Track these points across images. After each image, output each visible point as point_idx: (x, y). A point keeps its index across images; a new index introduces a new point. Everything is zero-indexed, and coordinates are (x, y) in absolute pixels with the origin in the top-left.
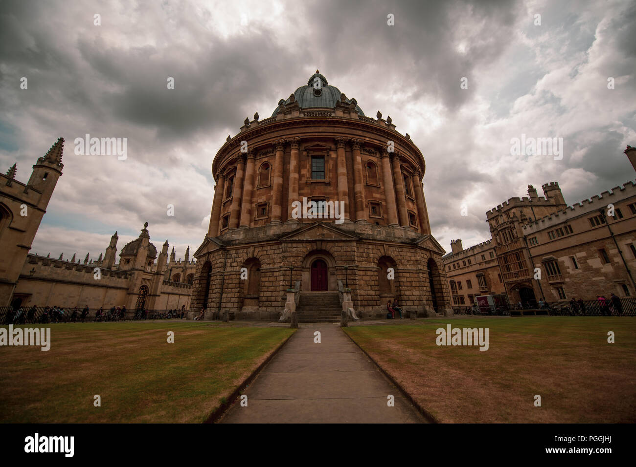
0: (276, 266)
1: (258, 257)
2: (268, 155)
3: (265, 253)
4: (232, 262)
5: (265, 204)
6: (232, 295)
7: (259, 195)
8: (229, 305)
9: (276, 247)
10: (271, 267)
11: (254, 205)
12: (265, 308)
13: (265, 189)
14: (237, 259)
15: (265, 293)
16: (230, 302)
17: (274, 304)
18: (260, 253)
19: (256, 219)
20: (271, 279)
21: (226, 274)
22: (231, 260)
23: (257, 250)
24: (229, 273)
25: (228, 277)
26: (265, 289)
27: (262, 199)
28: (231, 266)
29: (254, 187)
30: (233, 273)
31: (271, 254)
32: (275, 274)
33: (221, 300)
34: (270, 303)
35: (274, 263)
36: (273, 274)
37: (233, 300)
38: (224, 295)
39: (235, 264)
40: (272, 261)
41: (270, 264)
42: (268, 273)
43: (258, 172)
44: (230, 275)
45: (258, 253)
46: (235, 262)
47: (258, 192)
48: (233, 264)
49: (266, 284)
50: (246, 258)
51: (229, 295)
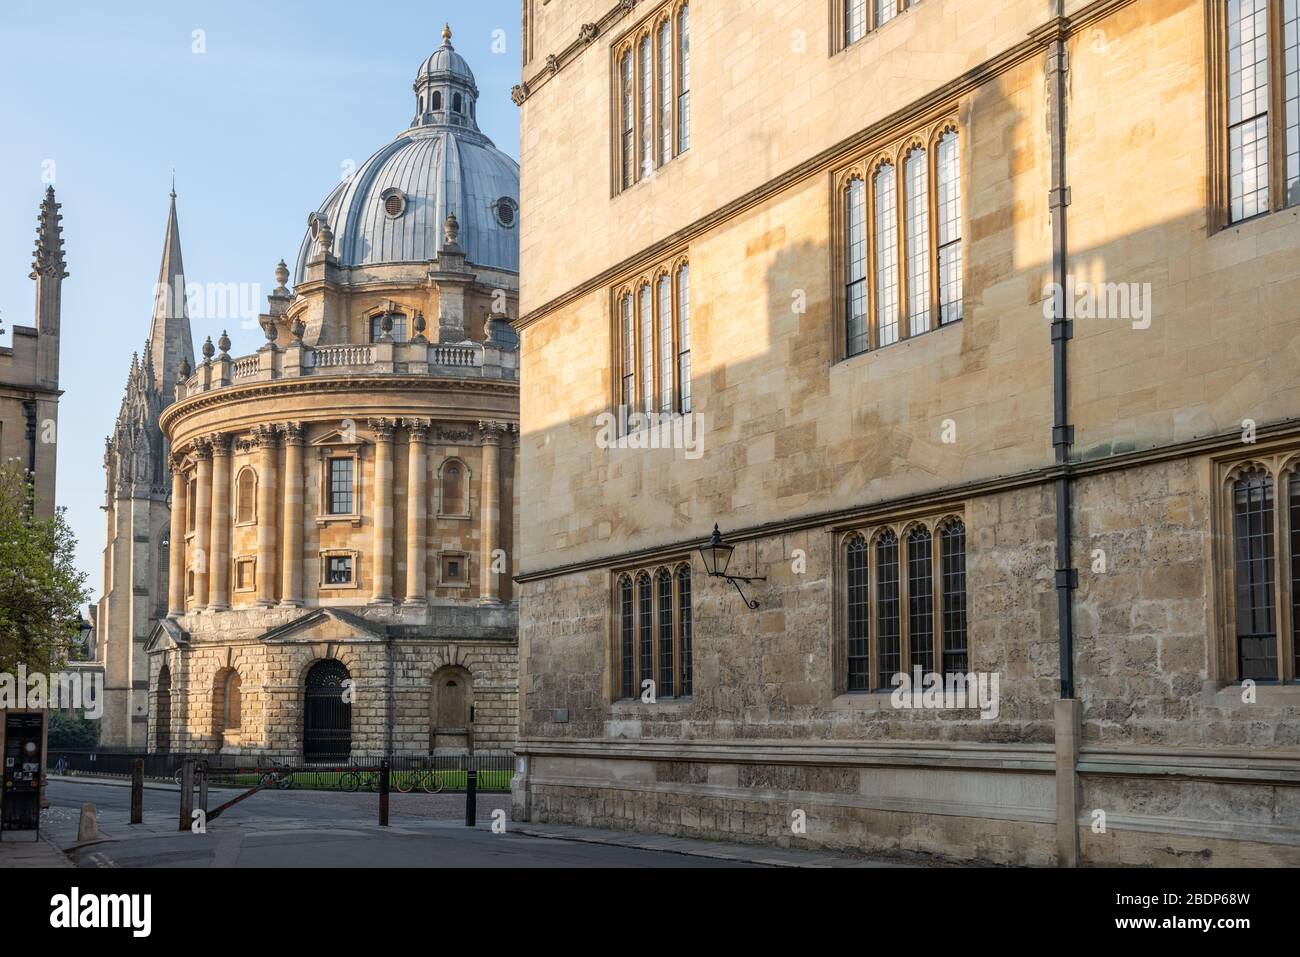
0: (504, 684)
1: (466, 665)
2: (458, 442)
3: (480, 658)
4: (408, 669)
5: (461, 557)
6: (416, 728)
7: (444, 533)
8: (410, 745)
9: (504, 651)
10: (495, 683)
11: (433, 552)
12: (487, 751)
13: (457, 522)
14: (420, 664)
15: (486, 727)
16: (412, 740)
17: (503, 745)
18: (470, 659)
19: (442, 585)
20: (496, 705)
21: (395, 689)
22: (405, 664)
23: (463, 652)
24: (403, 690)
25: (400, 696)
26: (484, 720)
27: (453, 545)
28: (405, 676)
29: (429, 511)
30: (414, 689)
31: (493, 662)
32: (504, 697)
33: (391, 737)
34: (497, 743)
35: (500, 678)
36: (500, 697)
37: (418, 737)
38: (396, 729)
39: (416, 673)
40: (496, 675)
41: (492, 679)
42: (491, 695)
43: (435, 477)
44: (407, 692)
45: (465, 655)
46: (413, 669)
47: (441, 526)
48: (410, 673)
49: (487, 712)
50: (439, 664)
51: (408, 729)
